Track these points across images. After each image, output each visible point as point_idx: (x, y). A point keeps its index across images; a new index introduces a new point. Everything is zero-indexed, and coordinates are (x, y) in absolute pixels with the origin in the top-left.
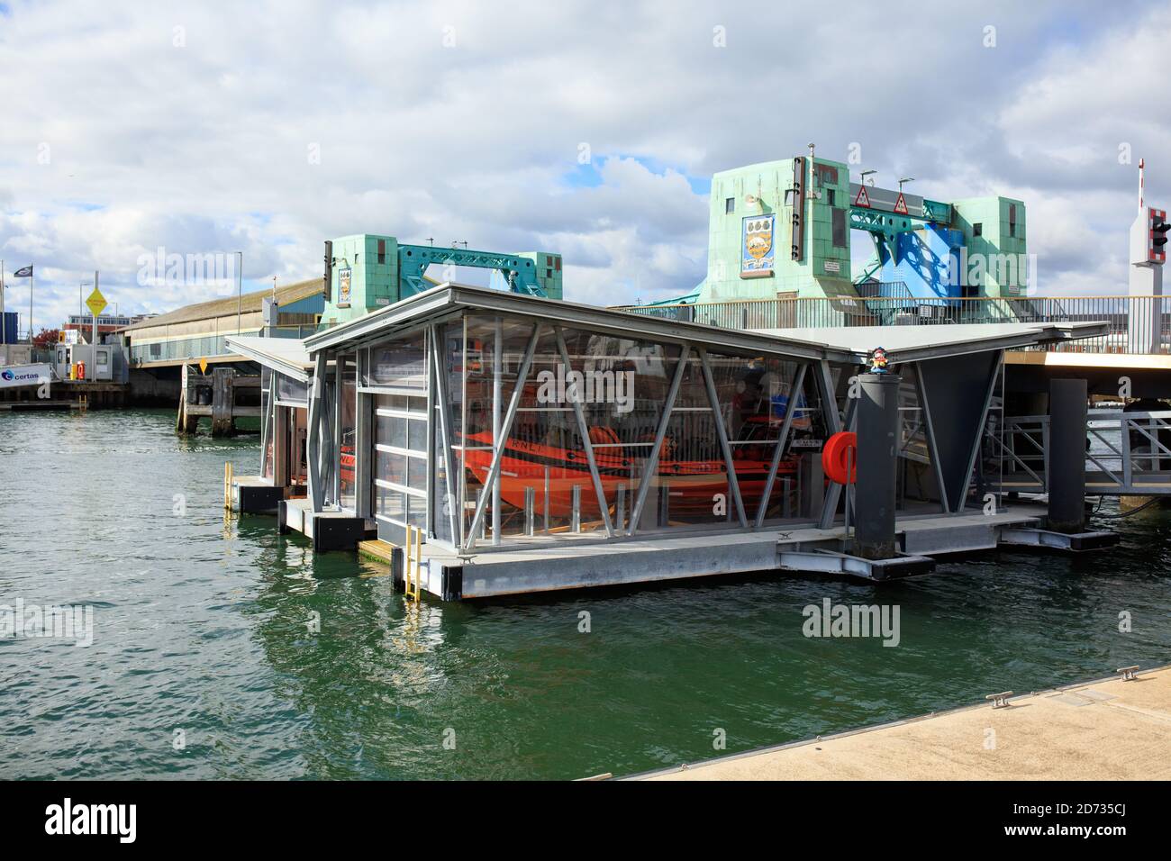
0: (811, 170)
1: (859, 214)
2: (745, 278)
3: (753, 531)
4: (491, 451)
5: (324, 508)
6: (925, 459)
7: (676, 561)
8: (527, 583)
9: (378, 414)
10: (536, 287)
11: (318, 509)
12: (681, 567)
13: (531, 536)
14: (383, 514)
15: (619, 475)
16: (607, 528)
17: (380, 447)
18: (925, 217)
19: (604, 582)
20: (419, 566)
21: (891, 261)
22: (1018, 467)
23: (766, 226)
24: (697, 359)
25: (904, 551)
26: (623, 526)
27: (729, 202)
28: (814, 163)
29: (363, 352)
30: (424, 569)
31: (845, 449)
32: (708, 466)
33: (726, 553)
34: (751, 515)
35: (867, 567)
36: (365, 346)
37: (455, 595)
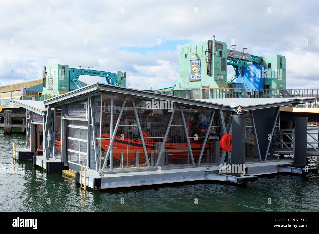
0: (214, 44)
1: (229, 60)
2: (191, 81)
3: (197, 167)
4: (109, 140)
5: (50, 159)
6: (253, 143)
7: (172, 177)
8: (122, 184)
9: (69, 127)
10: (117, 83)
11: (48, 159)
12: (173, 179)
13: (122, 169)
14: (70, 161)
15: (151, 148)
16: (148, 166)
17: (70, 138)
18: (252, 61)
19: (148, 184)
20: (85, 178)
21: (240, 76)
22: (284, 146)
23: (198, 63)
24: (179, 109)
25: (247, 174)
26: (153, 165)
27: (186, 55)
28: (215, 42)
29: (64, 106)
30: (87, 179)
31: (228, 140)
32: (181, 145)
33: (188, 174)
34: (196, 162)
35: (235, 179)
36: (64, 104)
37: (98, 188)
